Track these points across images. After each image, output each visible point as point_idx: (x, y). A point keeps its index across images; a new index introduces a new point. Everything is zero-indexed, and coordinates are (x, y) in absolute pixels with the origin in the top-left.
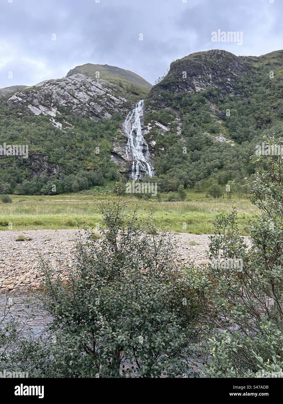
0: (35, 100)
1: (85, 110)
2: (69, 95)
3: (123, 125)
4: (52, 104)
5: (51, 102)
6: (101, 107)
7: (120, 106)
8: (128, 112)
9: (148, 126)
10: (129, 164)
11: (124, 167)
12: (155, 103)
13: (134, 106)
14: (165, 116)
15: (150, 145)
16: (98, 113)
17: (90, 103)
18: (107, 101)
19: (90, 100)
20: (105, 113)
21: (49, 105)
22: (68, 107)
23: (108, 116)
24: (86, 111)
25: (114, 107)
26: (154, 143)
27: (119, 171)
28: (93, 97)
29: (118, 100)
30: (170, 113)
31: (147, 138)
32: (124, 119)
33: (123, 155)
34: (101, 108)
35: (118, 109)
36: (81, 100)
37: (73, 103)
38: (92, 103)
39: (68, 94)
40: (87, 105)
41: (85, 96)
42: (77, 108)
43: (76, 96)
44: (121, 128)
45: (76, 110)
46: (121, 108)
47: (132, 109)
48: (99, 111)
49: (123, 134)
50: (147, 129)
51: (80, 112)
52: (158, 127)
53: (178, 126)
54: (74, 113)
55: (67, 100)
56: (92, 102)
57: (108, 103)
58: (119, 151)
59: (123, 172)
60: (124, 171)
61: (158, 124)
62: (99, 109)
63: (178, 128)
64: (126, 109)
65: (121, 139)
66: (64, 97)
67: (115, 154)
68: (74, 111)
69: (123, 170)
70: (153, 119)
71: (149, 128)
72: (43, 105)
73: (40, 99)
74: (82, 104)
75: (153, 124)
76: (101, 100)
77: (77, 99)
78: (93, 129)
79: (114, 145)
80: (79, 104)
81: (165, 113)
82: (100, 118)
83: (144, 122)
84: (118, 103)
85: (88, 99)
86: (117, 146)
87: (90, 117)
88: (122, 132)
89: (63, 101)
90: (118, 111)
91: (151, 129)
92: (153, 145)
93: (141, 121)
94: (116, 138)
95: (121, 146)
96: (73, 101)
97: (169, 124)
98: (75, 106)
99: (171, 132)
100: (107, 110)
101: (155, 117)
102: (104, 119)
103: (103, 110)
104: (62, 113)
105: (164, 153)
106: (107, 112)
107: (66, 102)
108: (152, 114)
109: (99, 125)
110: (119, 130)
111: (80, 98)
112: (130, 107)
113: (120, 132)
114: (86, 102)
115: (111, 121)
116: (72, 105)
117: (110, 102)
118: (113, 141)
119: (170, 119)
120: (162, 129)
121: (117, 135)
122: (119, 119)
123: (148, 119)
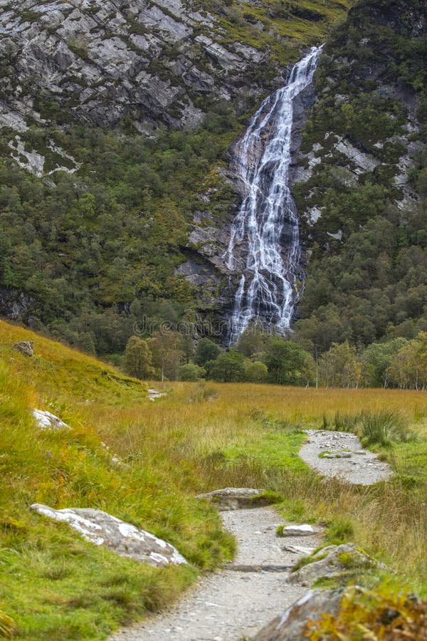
1: (118, 103)
2: (72, 55)
3: (235, 151)
4: (19, 88)
6: (169, 87)
7: (234, 78)
8: (261, 99)
9: (310, 155)
10: (228, 284)
11: (213, 293)
12: (347, 70)
13: (284, 76)
14: (368, 121)
15: (303, 222)
16: (161, 108)
17: (136, 75)
18: (196, 62)
19: (138, 67)
20: (183, 108)
21: (8, 93)
22: (67, 97)
23: (193, 116)
24: (123, 104)
25: (216, 84)
26: (315, 215)
27: (195, 306)
28: (148, 54)
29: (232, 57)
30: (387, 106)
31: (299, 197)
32: (246, 123)
33: (217, 254)
34: (173, 91)
35: (230, 90)
36: (109, 69)
37: (83, 82)
38: (144, 78)
39: (66, 52)
40: (126, 83)
41: (121, 53)
42: (93, 98)
43: (91, 57)
44: (227, 160)
45: (91, 104)
46: (239, 84)
47: (276, 88)
48: (164, 103)
49: (228, 181)
50: (304, 163)
51: (100, 110)
52: (343, 160)
53: (404, 153)
54: (85, 114)
55: (64, 72)
56: (143, 73)
57: (195, 70)
58: (203, 245)
59: (208, 311)
60: (210, 306)
61: (342, 147)
63: (404, 162)
64: (255, 88)
65: (219, 199)
66: (55, 62)
67: (191, 253)
68: (84, 107)
69: (208, 301)
70: (330, 129)
71: (314, 161)
74: (109, 84)
75: (329, 145)
76: (173, 63)
77: (96, 65)
78: (136, 169)
79: (197, 220)
80: (102, 84)
81: (369, 109)
82: (167, 124)
83: (304, 139)
84: (232, 67)
85: (130, 62)
86: (203, 226)
87: (137, 124)
88: (228, 176)
89: (51, 77)
90: (228, 98)
91: (318, 166)
92: (312, 222)
93: (295, 133)
94: (205, 198)
95: (218, 226)
96: (84, 76)
97: (378, 145)
98: (89, 91)
99: (376, 177)
100: (193, 97)
101: (338, 122)
102: (177, 129)
103: (178, 97)
104: (46, 119)
105: (337, 249)
106: (192, 104)
107: (60, 79)
108: (329, 110)
109: (158, 154)
110: (218, 170)
111: (105, 64)
112: (267, 83)
113: (221, 174)
114: (123, 74)
115: (198, 137)
116: (78, 87)
117: (201, 69)
118: (194, 210)
119: (383, 131)
120: (354, 167)
121: (212, 186)
122: (227, 126)
123: (316, 129)
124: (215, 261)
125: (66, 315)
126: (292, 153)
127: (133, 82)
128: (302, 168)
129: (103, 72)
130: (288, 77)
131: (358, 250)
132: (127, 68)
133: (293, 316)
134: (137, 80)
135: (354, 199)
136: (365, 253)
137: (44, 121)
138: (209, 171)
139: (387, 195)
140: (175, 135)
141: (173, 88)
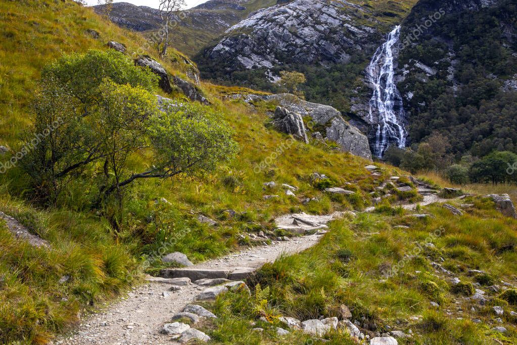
0: (246, 48)
1: (312, 53)
2: (291, 35)
4: (268, 50)
5: (266, 48)
6: (334, 45)
7: (363, 40)
8: (376, 48)
9: (403, 69)
10: (372, 129)
13: (385, 38)
14: (430, 52)
15: (404, 99)
16: (331, 55)
17: (319, 41)
18: (345, 35)
19: (320, 38)
20: (341, 54)
21: (263, 52)
22: (289, 52)
23: (345, 57)
24: (314, 54)
25: (354, 43)
26: (411, 95)
28: (324, 32)
29: (361, 31)
30: (438, 45)
31: (401, 88)
32: (370, 59)
33: (365, 116)
35: (361, 46)
36: (307, 39)
37: (296, 45)
38: (323, 42)
39: (288, 33)
40: (315, 45)
41: (312, 32)
42: (301, 52)
43: (299, 35)
44: (364, 75)
45: (300, 54)
46: (365, 43)
47: (382, 43)
48: (332, 53)
49: (366, 83)
50: (401, 73)
51: (304, 57)
52: (420, 71)
53: (450, 65)
54: (298, 59)
55: (287, 42)
56: (322, 40)
57: (345, 37)
58: (358, 112)
61: (418, 65)
62: (333, 49)
63: (450, 69)
64: (372, 44)
65: (362, 91)
66: (283, 38)
67: (353, 116)
68: (297, 56)
70: (411, 58)
71: (406, 72)
72: (257, 53)
73: (252, 46)
74: (308, 46)
75: (412, 65)
76: (335, 35)
77: (301, 38)
78: (323, 80)
79: (353, 101)
80: (304, 46)
81: (430, 47)
82: (334, 62)
83: (399, 63)
84: (361, 36)
85: (316, 36)
86: (357, 104)
87: (320, 62)
88: (365, 81)
89: (281, 45)
90: (360, 49)
91: (408, 74)
92: (409, 99)
93: (394, 61)
94: (355, 91)
95: (363, 103)
96: (296, 43)
97: (437, 63)
98: (299, 49)
99: (438, 76)
100: (345, 49)
101: (415, 54)
102: (339, 63)
103: (338, 49)
104: (281, 62)
105: (424, 110)
106: (344, 52)
107: (286, 45)
108: (410, 49)
109: (332, 74)
110: (360, 79)
111: (306, 37)
112: (378, 41)
113: (362, 81)
114: (313, 41)
115: (350, 66)
116: (294, 48)
117: (348, 37)
118: (351, 97)
119: (438, 56)
120: (425, 73)
121: (358, 86)
122: (362, 61)
123: (405, 58)
124: (364, 118)
126: (394, 69)
127: (318, 44)
128: (400, 76)
129: (305, 41)
130: (387, 38)
132: (315, 38)
133: (406, 143)
134: (320, 43)
135: (430, 87)
136: (442, 110)
137: (280, 63)
138: (356, 80)
139: (445, 84)
140: (338, 66)
141: (336, 46)
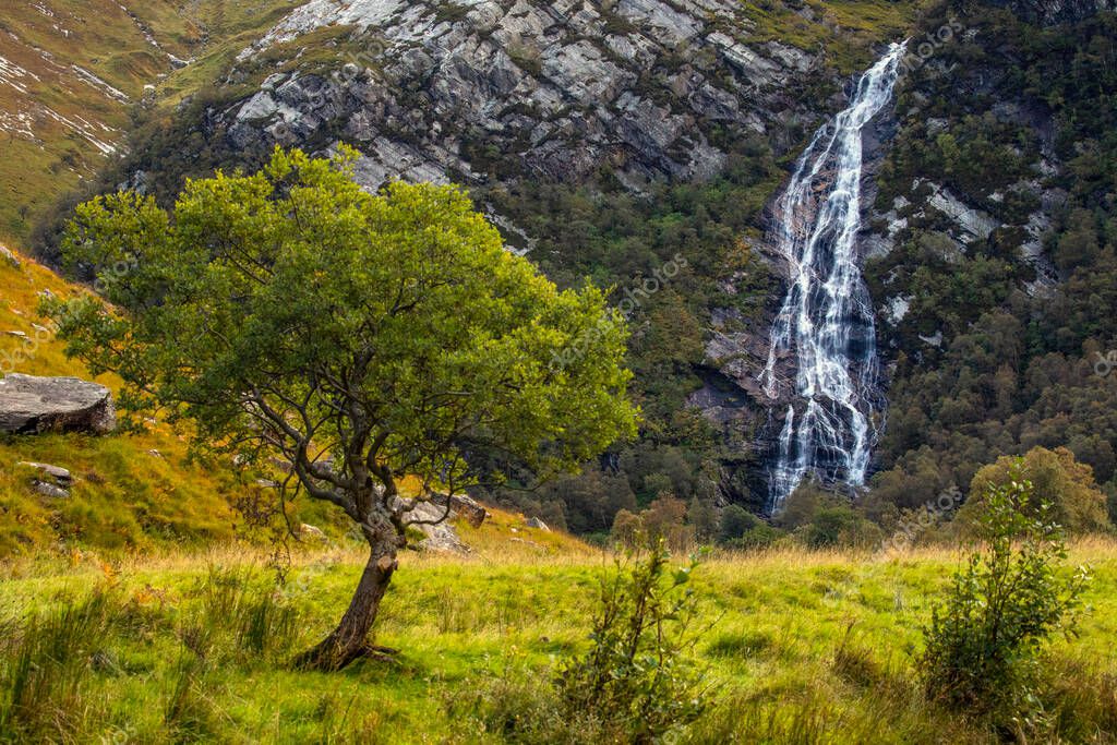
0: (357, 116)
1: (591, 143)
2: (517, 71)
3: (774, 211)
4: (437, 126)
5: (429, 118)
6: (669, 116)
7: (769, 98)
8: (813, 128)
9: (890, 216)
10: (769, 419)
11: (745, 434)
12: (944, 80)
13: (847, 91)
14: (980, 159)
15: (881, 321)
16: (657, 149)
17: (616, 99)
18: (709, 75)
19: (620, 88)
20: (691, 147)
21: (420, 133)
22: (511, 136)
23: (708, 159)
24: (599, 145)
25: (741, 107)
26: (900, 309)
27: (718, 455)
28: (635, 64)
29: (765, 65)
30: (1009, 135)
31: (876, 282)
32: (790, 168)
33: (749, 374)
34: (675, 121)
35: (764, 118)
36: (574, 91)
37: (534, 112)
38: (629, 103)
39: (508, 66)
40: (602, 112)
41: (594, 65)
42: (551, 137)
43: (547, 73)
44: (763, 228)
45: (548, 147)
46: (779, 107)
47: (836, 111)
48: (662, 141)
49: (765, 261)
50: (881, 229)
51: (563, 156)
52: (944, 223)
53: (1036, 207)
54: (541, 162)
55: (505, 98)
56: (627, 95)
57: (708, 87)
58: (727, 360)
59: (739, 462)
60: (741, 455)
61: (939, 202)
62: (664, 128)
63: (1037, 223)
64: (802, 112)
65: (750, 288)
66: (490, 83)
67: (711, 376)
68: (537, 152)
69: (736, 448)
70: (920, 174)
71: (897, 225)
72: (395, 137)
73: (380, 109)
74: (576, 114)
75: (919, 198)
76: (673, 79)
77: (554, 86)
78: (622, 245)
79: (717, 322)
80: (564, 114)
81: (981, 141)
82: (668, 173)
83: (881, 189)
84: (765, 81)
85: (608, 79)
86: (729, 331)
87: (620, 174)
88: (764, 253)
89: (484, 106)
90: (760, 129)
91: (902, 231)
92: (894, 320)
93: (866, 183)
94: (729, 287)
95: (749, 330)
96: (537, 103)
97: (996, 197)
98: (545, 127)
99: (992, 247)
100: (706, 130)
101: (932, 163)
102: (684, 182)
103: (683, 130)
104: (481, 172)
105: (936, 359)
106: (704, 141)
107: (499, 109)
108: (919, 143)
109: (655, 222)
110: (748, 243)
111: (569, 84)
112: (821, 103)
113: (753, 250)
114: (596, 98)
115: (716, 193)
116: (528, 120)
117: (718, 86)
118: (712, 306)
119: (1002, 175)
120: (958, 230)
121: (739, 269)
122: (759, 173)
123: (899, 175)
124: (746, 385)
125: (520, 475)
126: (863, 212)
127: (612, 109)
128: (879, 236)
129: (566, 96)
130: (852, 93)
131: (966, 363)
132: (602, 88)
133: (869, 467)
134: (619, 106)
135: (960, 284)
136: (978, 366)
137: (477, 175)
138: (734, 246)
139: (1009, 275)
140: (679, 191)
141: (676, 117)
